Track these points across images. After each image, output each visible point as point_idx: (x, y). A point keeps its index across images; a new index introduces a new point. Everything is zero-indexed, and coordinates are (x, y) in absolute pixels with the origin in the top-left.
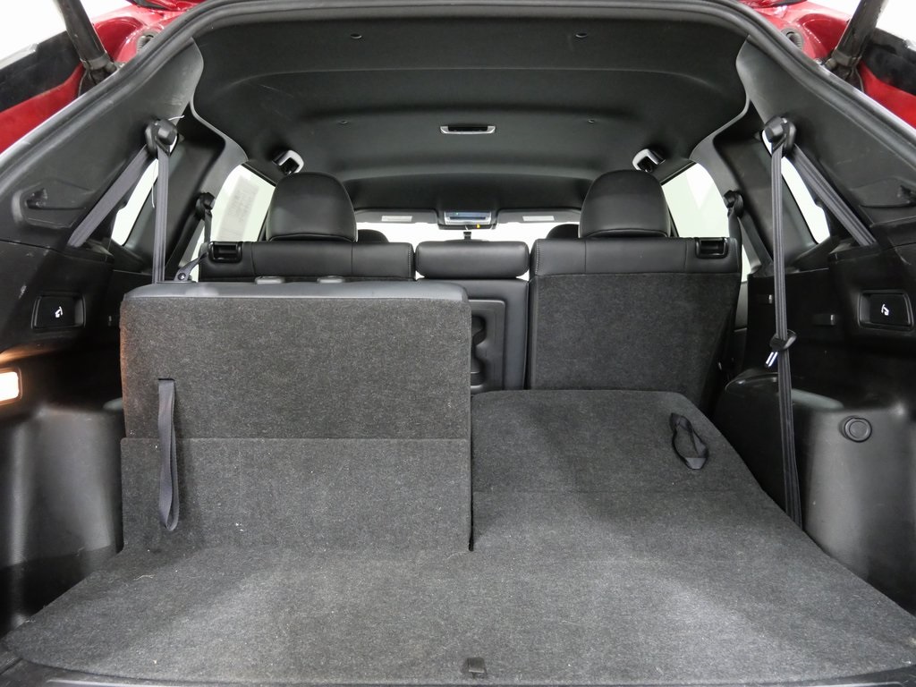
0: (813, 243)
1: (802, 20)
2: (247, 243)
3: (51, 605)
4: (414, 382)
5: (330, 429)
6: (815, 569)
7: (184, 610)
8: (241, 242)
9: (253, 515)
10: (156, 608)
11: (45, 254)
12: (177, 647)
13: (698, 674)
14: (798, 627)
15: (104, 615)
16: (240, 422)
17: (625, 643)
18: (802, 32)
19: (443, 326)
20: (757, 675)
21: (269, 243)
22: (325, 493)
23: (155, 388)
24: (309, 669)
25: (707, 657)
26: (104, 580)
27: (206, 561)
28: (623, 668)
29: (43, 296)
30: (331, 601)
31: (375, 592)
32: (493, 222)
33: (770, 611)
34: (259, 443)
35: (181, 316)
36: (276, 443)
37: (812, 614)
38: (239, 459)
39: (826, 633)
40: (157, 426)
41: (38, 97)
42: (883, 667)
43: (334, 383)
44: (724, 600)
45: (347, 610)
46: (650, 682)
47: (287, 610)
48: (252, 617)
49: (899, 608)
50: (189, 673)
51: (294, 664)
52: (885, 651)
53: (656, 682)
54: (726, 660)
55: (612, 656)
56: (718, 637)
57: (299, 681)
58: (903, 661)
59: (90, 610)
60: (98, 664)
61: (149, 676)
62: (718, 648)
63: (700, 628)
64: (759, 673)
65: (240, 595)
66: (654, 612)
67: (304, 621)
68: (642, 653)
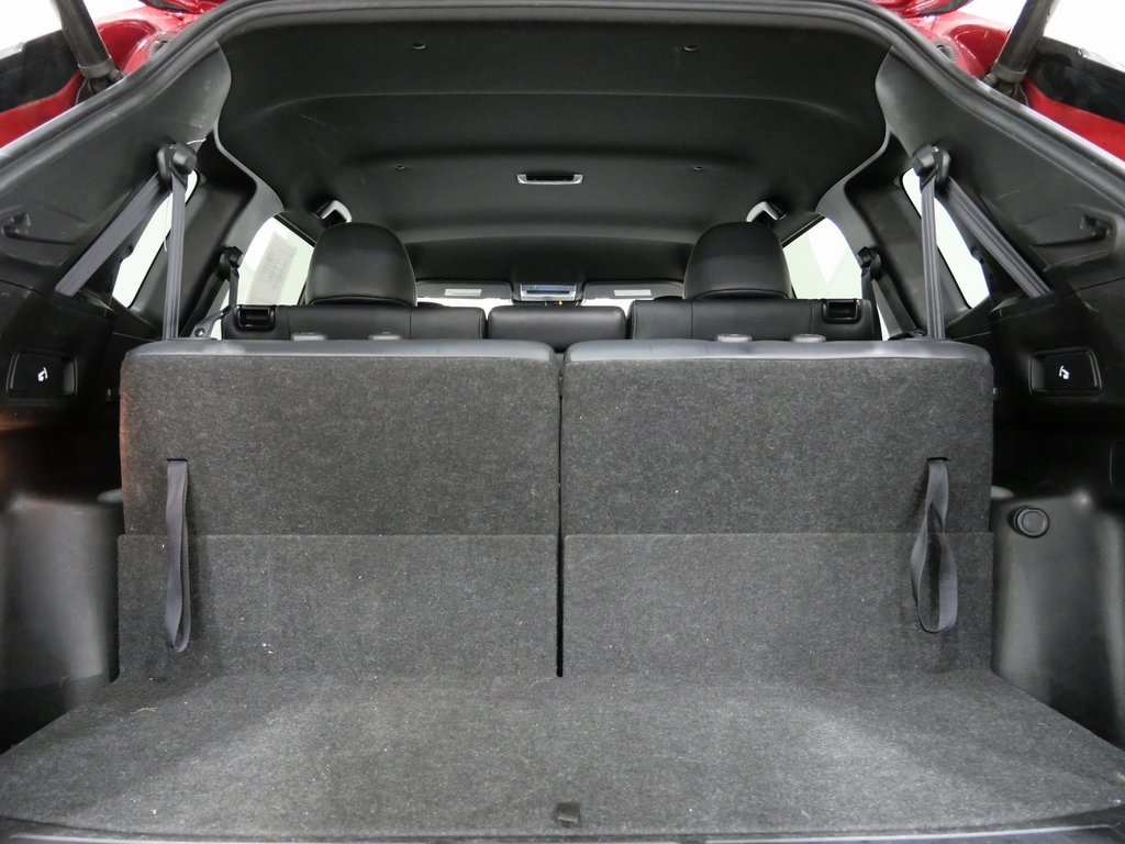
0: (965, 308)
1: (953, 33)
2: (281, 307)
3: (22, 743)
4: (489, 462)
5: (383, 523)
6: (986, 694)
7: (194, 749)
8: (275, 306)
9: (284, 632)
10: (158, 747)
11: (26, 296)
12: (183, 794)
13: (855, 818)
14: (973, 762)
15: (90, 755)
16: (270, 514)
17: (760, 782)
19: (526, 392)
20: (929, 818)
21: (309, 306)
22: (376, 604)
23: (163, 471)
24: (355, 820)
25: (864, 798)
26: (93, 714)
27: (224, 690)
28: (759, 813)
29: (24, 352)
30: (384, 737)
31: (440, 726)
32: (579, 298)
33: (937, 743)
34: (294, 540)
35: (197, 379)
36: (314, 540)
37: (989, 746)
38: (268, 561)
39: (1010, 767)
40: (164, 521)
41: (23, 107)
42: (1086, 807)
43: (389, 464)
44: (878, 730)
45: (404, 747)
46: (794, 829)
47: (327, 748)
48: (281, 757)
49: (1096, 737)
50: (198, 825)
51: (336, 813)
52: (1086, 788)
53: (802, 829)
54: (889, 801)
55: (745, 798)
56: (876, 775)
57: (343, 833)
58: (1110, 800)
59: (72, 750)
60: (79, 815)
61: (147, 829)
62: (877, 788)
63: (851, 764)
64: (932, 816)
65: (267, 730)
66: (793, 746)
67: (348, 761)
68: (782, 794)
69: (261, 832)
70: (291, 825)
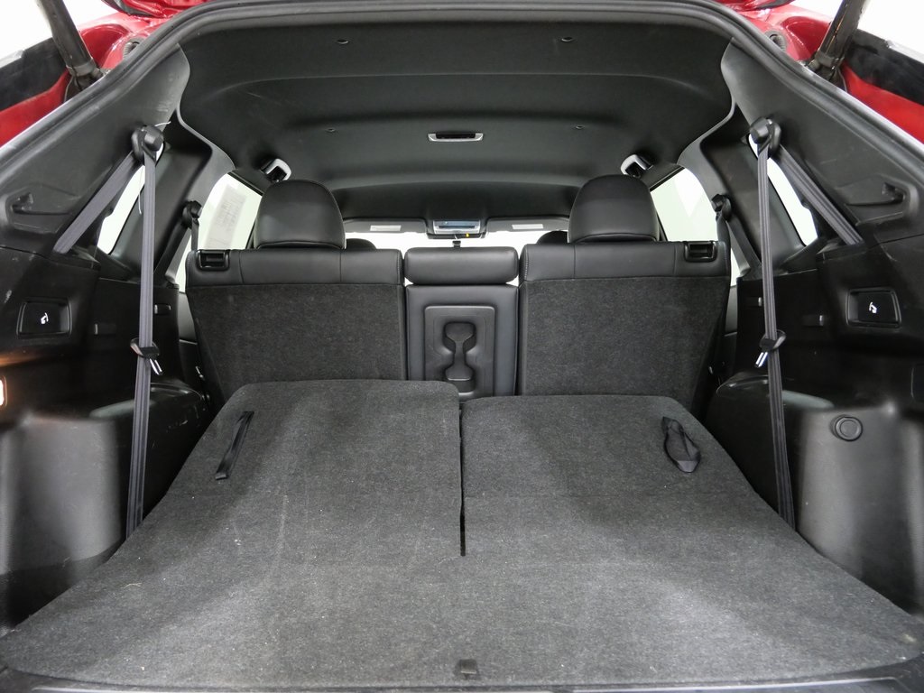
0: (801, 245)
1: (786, 23)
2: (234, 251)
3: (36, 614)
6: (808, 568)
7: (172, 618)
8: (229, 250)
10: (144, 616)
11: (30, 259)
12: (165, 654)
13: (692, 672)
14: (791, 626)
15: (91, 623)
17: (619, 643)
18: (784, 34)
20: (751, 672)
21: (257, 250)
24: (299, 674)
25: (701, 655)
26: (91, 589)
27: (194, 569)
28: (616, 668)
29: (29, 302)
30: (322, 606)
31: (366, 597)
32: (483, 231)
33: (764, 610)
37: (806, 613)
39: (820, 630)
41: (24, 103)
42: (877, 663)
44: (717, 600)
45: (338, 615)
46: (644, 681)
47: (277, 616)
48: (241, 623)
49: (893, 605)
50: (177, 679)
51: (284, 668)
52: (880, 647)
53: (650, 681)
54: (720, 659)
55: (606, 656)
56: (711, 636)
57: (290, 685)
58: (897, 657)
59: (76, 619)
60: (85, 672)
61: (137, 682)
62: (712, 647)
63: (693, 628)
64: (754, 670)
65: (229, 601)
66: (647, 612)
67: (294, 627)
68: (635, 653)
69: (226, 684)
70: (249, 678)
